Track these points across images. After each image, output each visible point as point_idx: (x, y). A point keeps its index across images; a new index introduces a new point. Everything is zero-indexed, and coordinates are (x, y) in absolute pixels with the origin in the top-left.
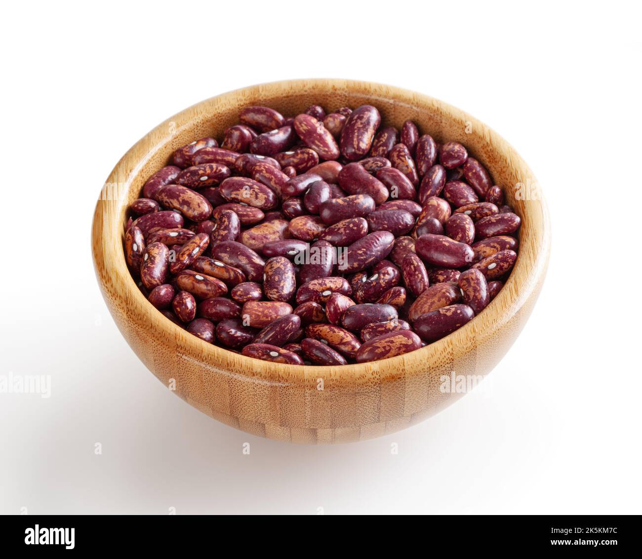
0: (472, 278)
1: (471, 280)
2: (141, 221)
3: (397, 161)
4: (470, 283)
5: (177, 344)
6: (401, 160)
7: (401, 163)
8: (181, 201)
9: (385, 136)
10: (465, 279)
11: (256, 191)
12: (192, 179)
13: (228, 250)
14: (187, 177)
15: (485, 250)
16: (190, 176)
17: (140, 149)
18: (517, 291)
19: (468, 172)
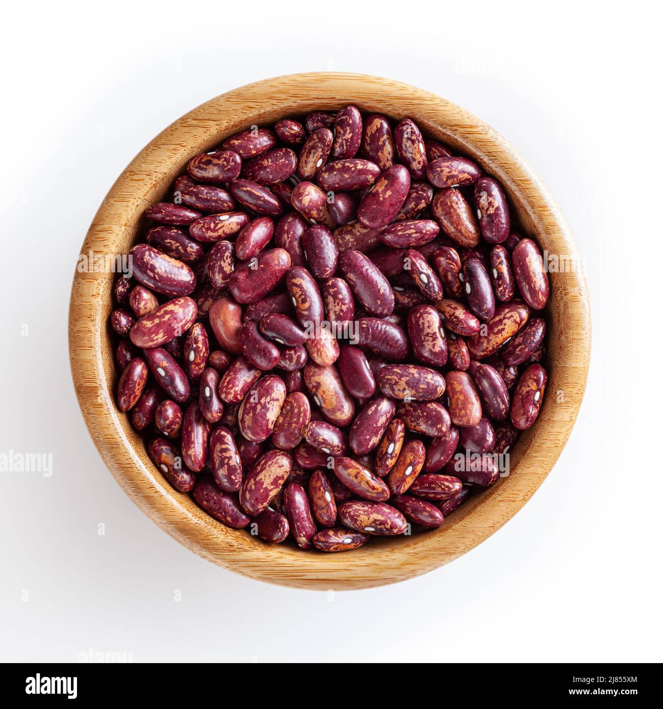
0: (448, 173)
1: (451, 174)
2: (304, 533)
3: (219, 234)
4: (454, 175)
5: (522, 500)
6: (220, 228)
7: (224, 228)
8: (272, 487)
9: (170, 243)
10: (447, 180)
11: (269, 400)
12: (238, 474)
13: (368, 438)
14: (236, 479)
15: (387, 152)
16: (235, 476)
17: (194, 534)
18: (471, 127)
19: (251, 153)
